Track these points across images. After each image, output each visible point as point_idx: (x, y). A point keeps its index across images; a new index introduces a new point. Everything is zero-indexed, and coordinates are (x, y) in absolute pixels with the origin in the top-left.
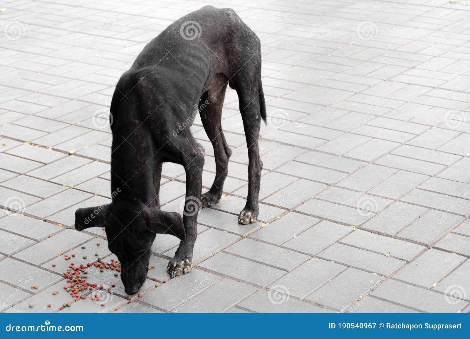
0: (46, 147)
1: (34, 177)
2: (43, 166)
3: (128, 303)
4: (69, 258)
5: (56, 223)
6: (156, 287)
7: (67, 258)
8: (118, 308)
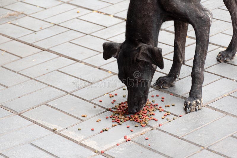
0: (108, 15)
1: (97, 37)
2: (104, 29)
3: (151, 130)
4: (113, 96)
5: (107, 71)
6: (174, 119)
7: (111, 96)
8: (143, 133)
